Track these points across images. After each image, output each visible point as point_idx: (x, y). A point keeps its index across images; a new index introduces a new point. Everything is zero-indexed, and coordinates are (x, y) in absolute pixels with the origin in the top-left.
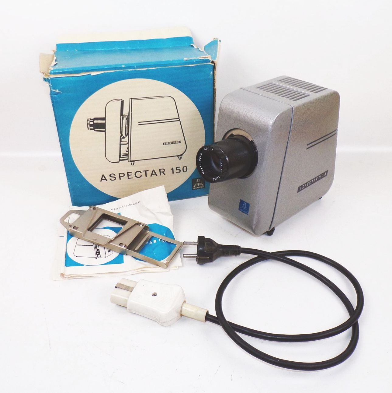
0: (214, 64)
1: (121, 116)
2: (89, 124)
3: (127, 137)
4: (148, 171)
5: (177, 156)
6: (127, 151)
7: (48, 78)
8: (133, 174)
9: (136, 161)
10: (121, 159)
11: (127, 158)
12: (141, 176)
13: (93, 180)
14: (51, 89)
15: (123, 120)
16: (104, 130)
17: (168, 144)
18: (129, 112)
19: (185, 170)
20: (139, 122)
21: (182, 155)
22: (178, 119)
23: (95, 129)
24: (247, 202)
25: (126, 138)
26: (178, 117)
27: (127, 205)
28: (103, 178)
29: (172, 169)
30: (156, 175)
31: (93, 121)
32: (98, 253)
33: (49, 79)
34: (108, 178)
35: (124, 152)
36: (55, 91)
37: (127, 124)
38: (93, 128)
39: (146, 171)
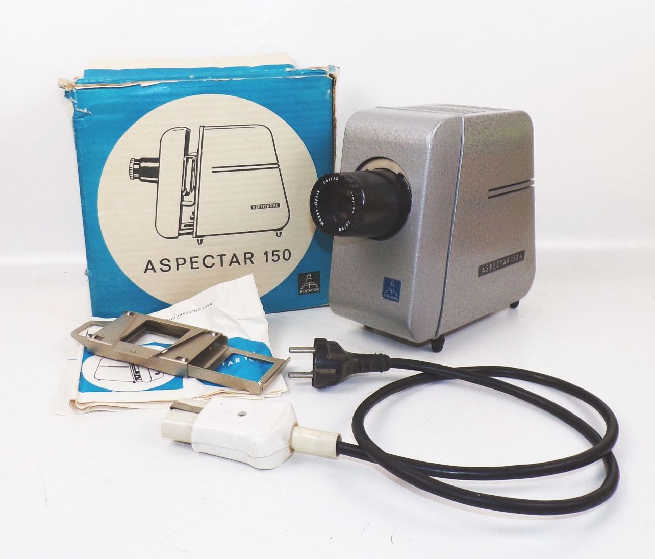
0: (334, 78)
1: (184, 157)
2: (132, 169)
3: (193, 192)
4: (225, 255)
5: (275, 230)
6: (191, 218)
7: (72, 91)
8: (200, 260)
9: (205, 237)
10: (181, 232)
11: (192, 231)
12: (213, 265)
13: (132, 269)
14: (74, 108)
15: (188, 163)
16: (156, 179)
17: (260, 208)
18: (198, 150)
19: (287, 256)
20: (213, 168)
21: (281, 229)
22: (276, 166)
23: (142, 178)
24: (397, 279)
25: (190, 195)
26: (276, 162)
27: (189, 312)
28: (150, 266)
29: (266, 253)
30: (239, 264)
31: (138, 162)
32: (137, 376)
33: (74, 91)
34: (157, 266)
35: (186, 219)
36: (81, 110)
37: (194, 171)
38: (138, 175)
39: (221, 256)
